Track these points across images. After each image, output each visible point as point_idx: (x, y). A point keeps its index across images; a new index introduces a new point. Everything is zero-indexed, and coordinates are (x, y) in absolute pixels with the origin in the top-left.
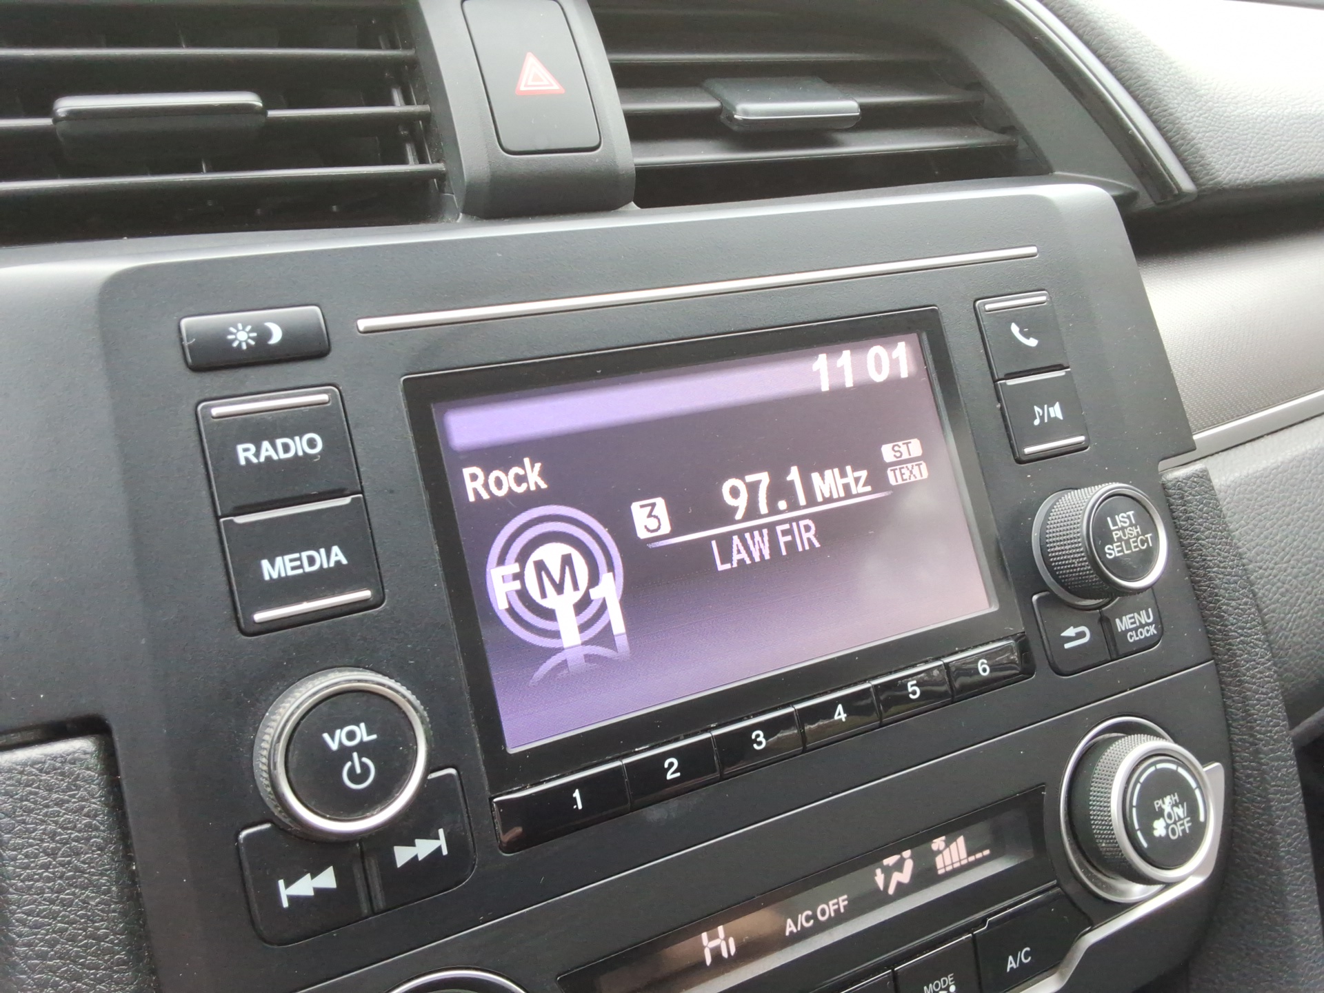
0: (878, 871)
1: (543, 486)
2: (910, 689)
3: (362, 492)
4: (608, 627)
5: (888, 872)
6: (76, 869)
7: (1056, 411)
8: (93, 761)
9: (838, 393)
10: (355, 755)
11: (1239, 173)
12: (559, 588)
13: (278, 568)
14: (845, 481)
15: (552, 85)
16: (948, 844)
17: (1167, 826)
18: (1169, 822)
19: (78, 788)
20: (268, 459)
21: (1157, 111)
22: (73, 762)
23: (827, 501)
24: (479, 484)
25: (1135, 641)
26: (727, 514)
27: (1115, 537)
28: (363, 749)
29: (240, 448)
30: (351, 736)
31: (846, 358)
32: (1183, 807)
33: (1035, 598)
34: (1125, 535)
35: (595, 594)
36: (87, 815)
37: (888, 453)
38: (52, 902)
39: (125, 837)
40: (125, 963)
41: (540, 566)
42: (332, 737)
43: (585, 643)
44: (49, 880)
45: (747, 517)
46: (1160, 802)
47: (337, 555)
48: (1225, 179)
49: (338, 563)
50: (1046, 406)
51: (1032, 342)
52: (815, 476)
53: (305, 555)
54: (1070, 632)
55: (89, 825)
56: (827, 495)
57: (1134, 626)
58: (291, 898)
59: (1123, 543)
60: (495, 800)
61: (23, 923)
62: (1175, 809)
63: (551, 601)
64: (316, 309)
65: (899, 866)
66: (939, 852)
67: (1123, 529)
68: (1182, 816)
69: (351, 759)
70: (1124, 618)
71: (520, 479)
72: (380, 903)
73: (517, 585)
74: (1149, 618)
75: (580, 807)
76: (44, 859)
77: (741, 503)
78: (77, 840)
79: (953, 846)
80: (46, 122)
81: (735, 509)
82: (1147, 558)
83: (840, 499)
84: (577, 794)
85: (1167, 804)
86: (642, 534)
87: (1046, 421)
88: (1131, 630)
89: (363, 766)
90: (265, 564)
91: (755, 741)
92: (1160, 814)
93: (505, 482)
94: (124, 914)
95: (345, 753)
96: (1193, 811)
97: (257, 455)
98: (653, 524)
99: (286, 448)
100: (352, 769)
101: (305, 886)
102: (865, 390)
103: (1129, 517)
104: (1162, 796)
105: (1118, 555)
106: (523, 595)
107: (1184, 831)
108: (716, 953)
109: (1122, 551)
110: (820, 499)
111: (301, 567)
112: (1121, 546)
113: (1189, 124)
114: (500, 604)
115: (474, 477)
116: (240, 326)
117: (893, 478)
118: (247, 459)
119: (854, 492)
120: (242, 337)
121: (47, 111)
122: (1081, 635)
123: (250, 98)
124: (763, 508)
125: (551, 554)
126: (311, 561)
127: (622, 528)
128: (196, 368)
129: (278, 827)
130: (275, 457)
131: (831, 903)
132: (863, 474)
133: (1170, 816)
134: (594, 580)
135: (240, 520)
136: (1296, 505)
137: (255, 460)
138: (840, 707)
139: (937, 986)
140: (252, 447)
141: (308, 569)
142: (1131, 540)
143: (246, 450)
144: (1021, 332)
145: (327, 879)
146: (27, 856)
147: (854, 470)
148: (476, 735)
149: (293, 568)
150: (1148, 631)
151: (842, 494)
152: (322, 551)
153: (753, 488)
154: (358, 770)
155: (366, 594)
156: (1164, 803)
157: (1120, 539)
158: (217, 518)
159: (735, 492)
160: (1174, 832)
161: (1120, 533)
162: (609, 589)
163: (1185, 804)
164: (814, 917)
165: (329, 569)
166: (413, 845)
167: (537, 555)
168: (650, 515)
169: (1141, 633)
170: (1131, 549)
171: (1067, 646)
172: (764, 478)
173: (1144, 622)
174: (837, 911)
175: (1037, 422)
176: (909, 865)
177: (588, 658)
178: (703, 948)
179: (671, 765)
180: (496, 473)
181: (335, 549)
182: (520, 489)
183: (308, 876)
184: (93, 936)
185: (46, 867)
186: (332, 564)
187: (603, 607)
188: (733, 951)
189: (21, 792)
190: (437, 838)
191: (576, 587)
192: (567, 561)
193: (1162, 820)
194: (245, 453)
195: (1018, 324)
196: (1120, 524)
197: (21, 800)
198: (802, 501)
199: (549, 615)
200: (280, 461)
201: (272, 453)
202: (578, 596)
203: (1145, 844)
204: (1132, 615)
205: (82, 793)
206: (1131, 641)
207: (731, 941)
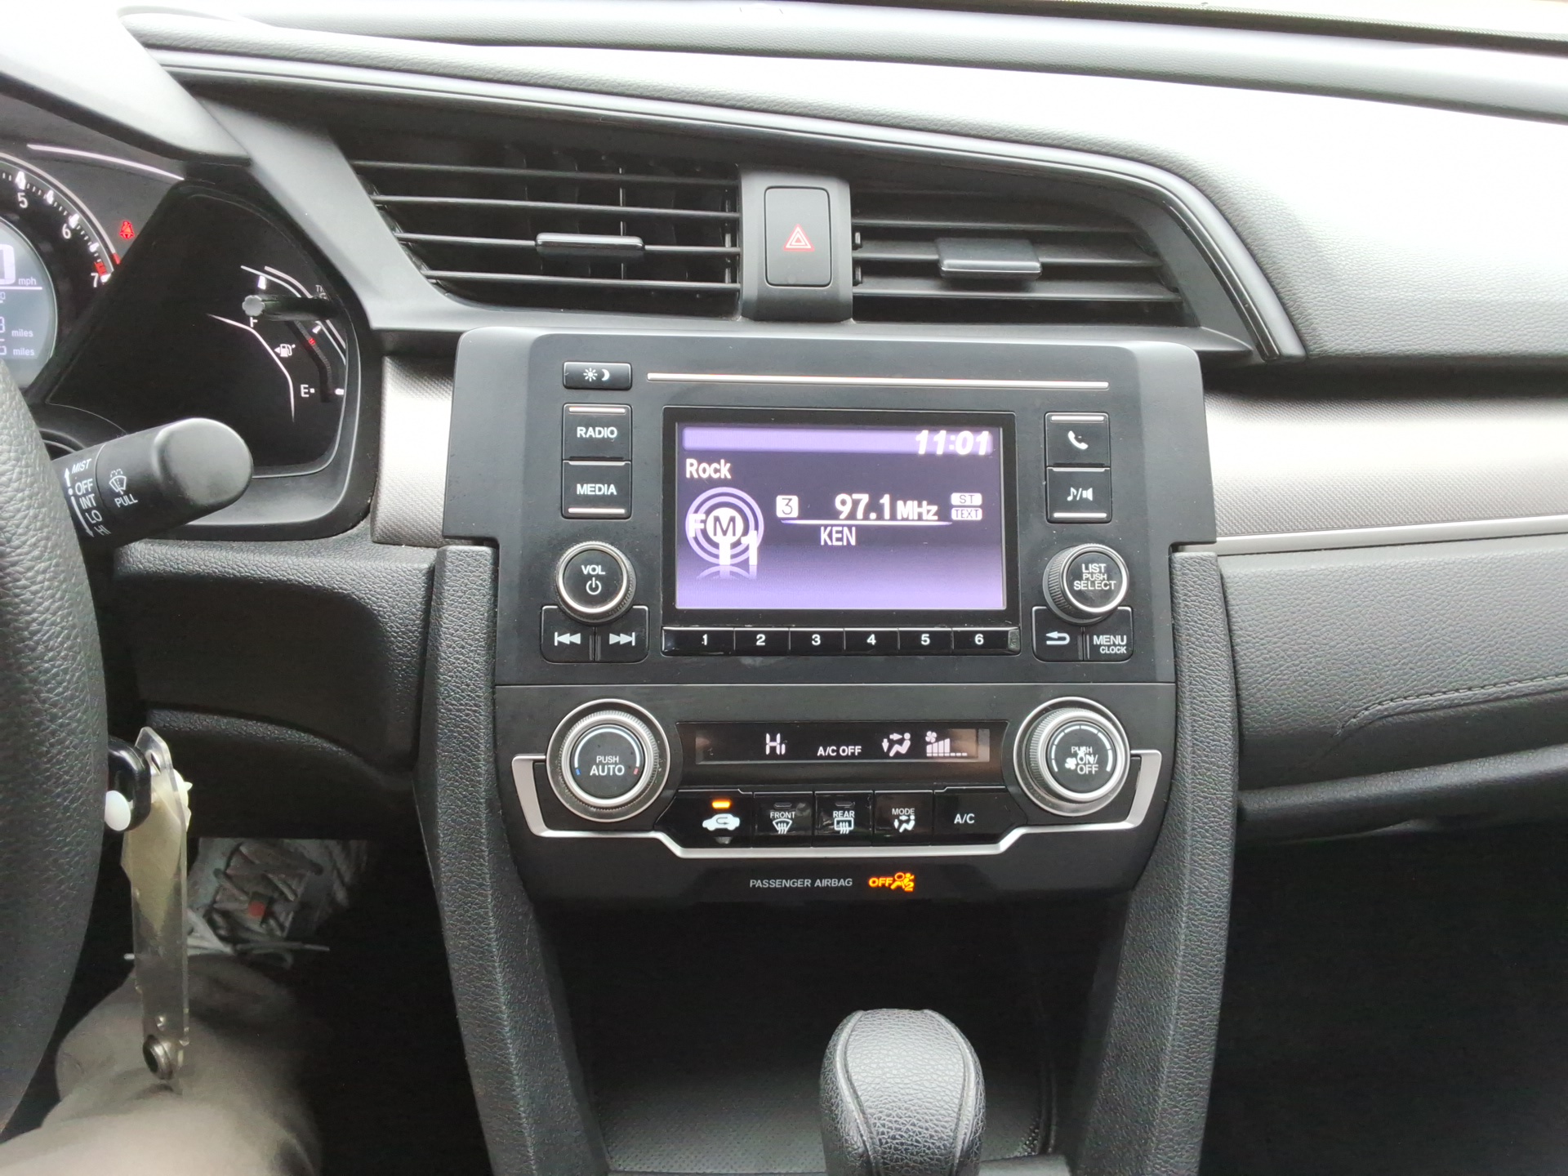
0: (885, 740)
1: (729, 477)
2: (923, 638)
3: (631, 461)
4: (747, 561)
5: (892, 743)
6: (472, 602)
7: (1088, 494)
8: (489, 558)
9: (930, 457)
10: (594, 579)
11: (1349, 345)
12: (725, 533)
13: (584, 489)
14: (920, 510)
15: (806, 245)
16: (938, 740)
17: (1077, 764)
18: (1080, 762)
19: (480, 567)
20: (591, 436)
21: (1283, 290)
22: (481, 555)
23: (903, 519)
24: (693, 470)
25: (1106, 654)
26: (835, 515)
27: (1084, 577)
28: (598, 577)
29: (579, 428)
30: (594, 570)
31: (942, 436)
32: (1095, 757)
33: (1034, 608)
34: (1092, 577)
35: (745, 541)
36: (481, 580)
37: (956, 498)
38: (460, 613)
39: (495, 595)
40: (484, 647)
41: (717, 519)
42: (586, 568)
43: (733, 565)
44: (460, 603)
45: (848, 518)
46: (1077, 748)
47: (613, 490)
48: (1331, 348)
49: (612, 493)
50: (1081, 489)
51: (1083, 446)
52: (900, 503)
53: (598, 486)
54: (1055, 635)
55: (481, 584)
56: (905, 516)
57: (1109, 643)
58: (559, 643)
59: (1089, 582)
60: (665, 628)
61: (447, 618)
62: (1088, 756)
63: (718, 538)
64: (629, 365)
65: (901, 742)
66: (930, 743)
67: (1092, 574)
68: (1092, 762)
69: (591, 580)
70: (1101, 637)
71: (717, 471)
72: (599, 657)
73: (702, 526)
74: (1122, 641)
75: (706, 643)
76: (460, 594)
77: (846, 510)
78: (475, 589)
79: (941, 743)
80: (531, 243)
81: (840, 513)
82: (1107, 596)
83: (913, 520)
84: (705, 637)
85: (1082, 751)
86: (780, 514)
87: (1078, 499)
88: (1105, 646)
89: (596, 584)
90: (579, 486)
91: (814, 640)
92: (1075, 755)
93: (708, 471)
94: (488, 627)
95: (590, 577)
96: (1102, 762)
97: (586, 433)
98: (787, 510)
99: (600, 432)
100: (591, 585)
101: (566, 639)
102: (950, 458)
103: (1100, 568)
104: (1079, 745)
105: (1083, 588)
106: (704, 532)
107: (1090, 772)
108: (773, 749)
109: (1087, 587)
110: (899, 517)
111: (595, 491)
112: (1087, 584)
113: (1308, 303)
114: (690, 534)
115: (692, 465)
116: (590, 369)
117: (956, 515)
118: (581, 435)
119: (924, 517)
120: (590, 375)
121: (534, 239)
122: (1060, 639)
123: (635, 241)
124: (860, 514)
125: (725, 514)
126: (600, 489)
127: (769, 509)
128: (567, 387)
129: (560, 609)
130: (594, 436)
131: (850, 747)
132: (934, 508)
133: (1081, 759)
134: (746, 532)
135: (572, 463)
136: (1310, 601)
137: (584, 436)
138: (873, 636)
139: (902, 811)
140: (584, 429)
141: (598, 493)
142: (1096, 582)
143: (581, 430)
144: (1076, 438)
145: (577, 639)
146: (454, 591)
147: (928, 504)
148: (662, 595)
149: (591, 491)
150: (1119, 650)
151: (916, 517)
152: (606, 485)
153: (856, 503)
154: (594, 586)
155: (622, 511)
156: (1079, 749)
157: (1087, 579)
158: (562, 460)
159: (843, 503)
160: (1082, 769)
161: (1089, 576)
162: (754, 540)
163: (1097, 756)
164: (838, 751)
165: (608, 495)
166: (619, 635)
167: (716, 513)
168: (787, 505)
169: (1113, 650)
170: (1094, 586)
171: (1049, 643)
172: (864, 498)
173: (1117, 643)
174: (853, 754)
175: (1070, 498)
176: (907, 744)
177: (732, 573)
178: (766, 744)
179: (761, 638)
180: (704, 465)
181: (612, 486)
182: (716, 476)
183: (568, 635)
184: (473, 632)
185: (460, 597)
186: (609, 493)
187: (747, 549)
188: (783, 752)
189: (457, 563)
190: (631, 636)
191: (734, 534)
192: (732, 519)
193: (1074, 759)
194: (581, 431)
195: (1074, 432)
196: (1091, 570)
197: (456, 566)
198: (887, 515)
199: (716, 545)
200: (596, 438)
201: (592, 434)
202: (735, 539)
203: (1056, 769)
204: (1108, 636)
205: (481, 570)
206: (1103, 652)
207: (783, 746)
